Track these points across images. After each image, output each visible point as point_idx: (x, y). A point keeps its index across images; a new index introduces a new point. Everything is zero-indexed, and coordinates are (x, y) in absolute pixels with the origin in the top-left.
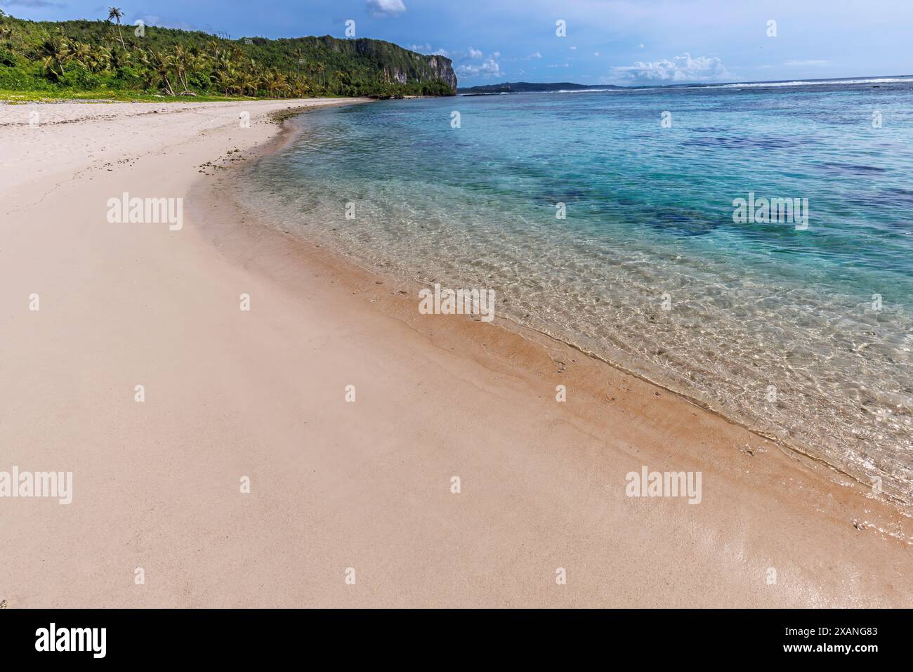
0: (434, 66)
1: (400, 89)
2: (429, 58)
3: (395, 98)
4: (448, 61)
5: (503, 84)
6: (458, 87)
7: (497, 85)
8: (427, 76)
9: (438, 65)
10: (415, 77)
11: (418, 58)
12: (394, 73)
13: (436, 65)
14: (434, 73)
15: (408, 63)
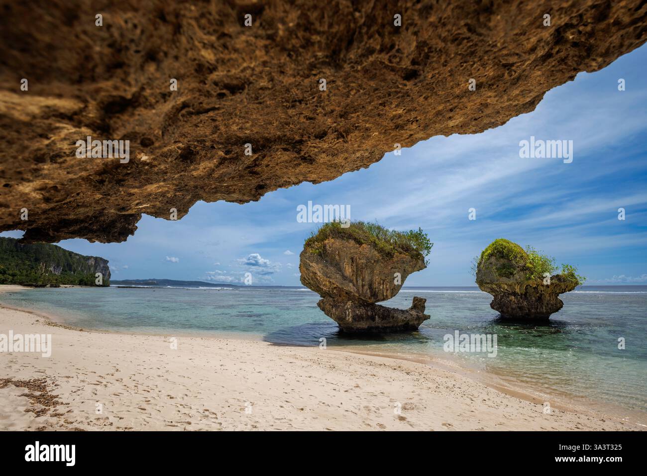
0: (92, 264)
1: (56, 280)
2: (88, 258)
3: (51, 287)
4: (106, 262)
5: (150, 279)
6: (111, 279)
7: (146, 280)
8: (82, 271)
9: (95, 263)
10: (70, 270)
11: (78, 257)
12: (50, 266)
13: (93, 263)
14: (90, 269)
15: (67, 260)
